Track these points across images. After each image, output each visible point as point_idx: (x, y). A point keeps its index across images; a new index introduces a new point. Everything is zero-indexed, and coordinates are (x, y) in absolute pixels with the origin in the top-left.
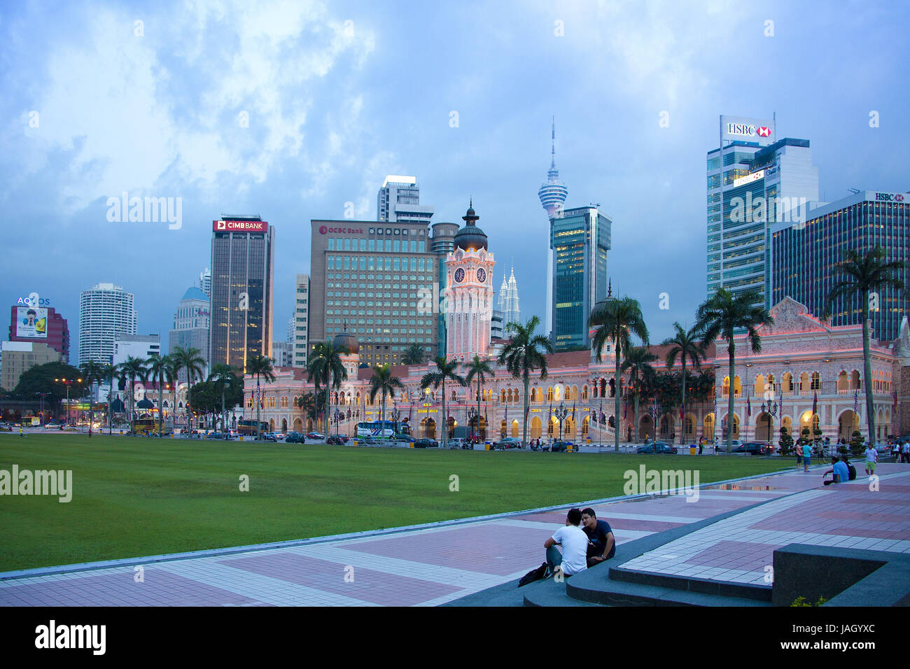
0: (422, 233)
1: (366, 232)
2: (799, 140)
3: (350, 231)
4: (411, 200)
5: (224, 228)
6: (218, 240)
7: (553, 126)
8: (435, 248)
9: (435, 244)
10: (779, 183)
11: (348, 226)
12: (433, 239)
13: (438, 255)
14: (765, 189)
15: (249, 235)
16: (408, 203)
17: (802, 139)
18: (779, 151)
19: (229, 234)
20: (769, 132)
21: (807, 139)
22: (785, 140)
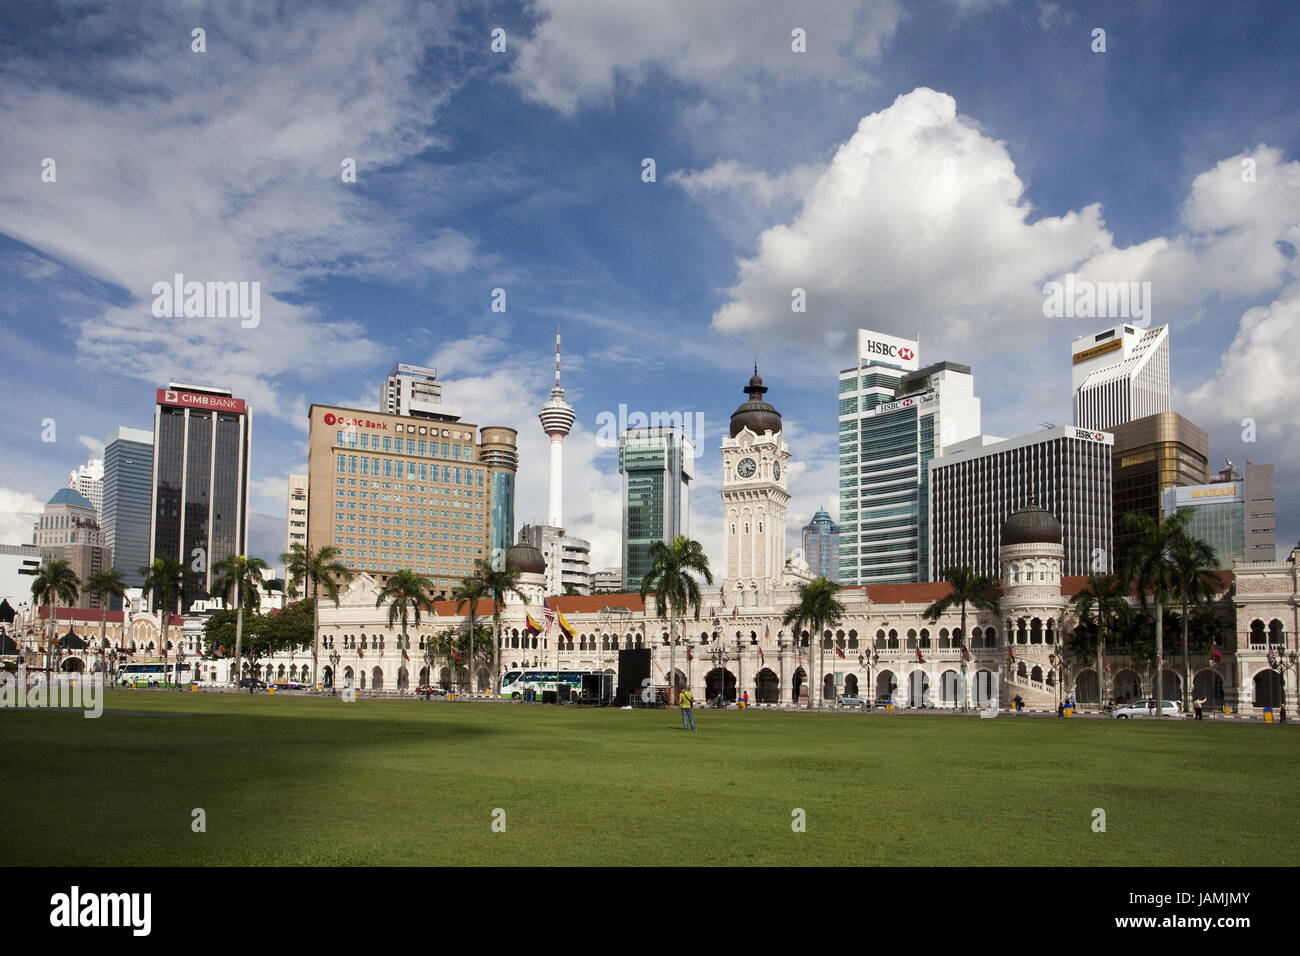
0: (467, 437)
1: (390, 428)
2: (960, 365)
3: (368, 424)
4: (430, 398)
5: (175, 400)
6: (166, 416)
8: (485, 458)
9: (485, 452)
10: (938, 412)
12: (482, 445)
13: (489, 466)
14: (919, 418)
15: (215, 414)
16: (426, 400)
17: (962, 363)
18: (934, 376)
19: (183, 410)
20: (912, 355)
21: (967, 365)
22: (944, 363)
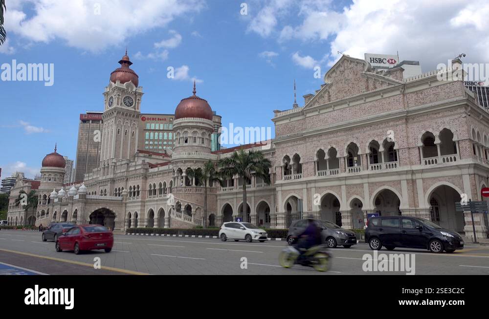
1: (168, 119)
3: (159, 119)
5: (87, 117)
7: (295, 84)
11: (157, 117)
19: (89, 121)
20: (395, 62)
22: (404, 61)
